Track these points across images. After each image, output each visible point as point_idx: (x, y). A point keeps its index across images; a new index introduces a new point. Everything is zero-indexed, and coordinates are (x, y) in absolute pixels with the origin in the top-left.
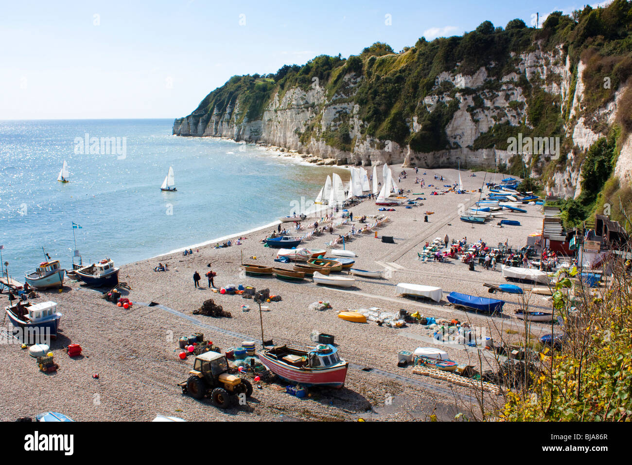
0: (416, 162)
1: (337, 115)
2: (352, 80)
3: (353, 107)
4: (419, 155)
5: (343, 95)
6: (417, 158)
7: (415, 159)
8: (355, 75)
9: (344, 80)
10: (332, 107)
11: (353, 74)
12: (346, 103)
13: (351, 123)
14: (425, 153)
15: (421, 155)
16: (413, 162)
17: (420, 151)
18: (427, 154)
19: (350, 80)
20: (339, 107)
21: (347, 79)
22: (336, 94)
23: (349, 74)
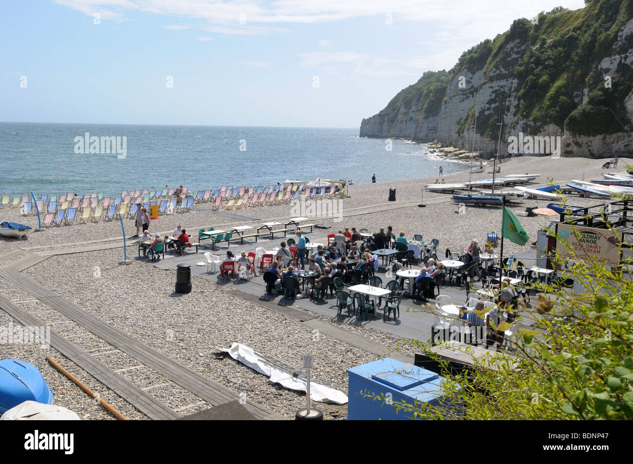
0: (575, 148)
1: (494, 95)
2: (516, 50)
3: (512, 83)
4: (579, 140)
5: (502, 70)
6: (577, 144)
7: (573, 144)
8: (519, 43)
9: (505, 50)
10: (488, 85)
11: (518, 41)
12: (505, 80)
13: (507, 103)
14: (589, 136)
15: (583, 139)
16: (569, 149)
17: (581, 133)
18: (591, 138)
19: (512, 49)
20: (496, 85)
21: (509, 50)
22: (494, 69)
23: (513, 42)
